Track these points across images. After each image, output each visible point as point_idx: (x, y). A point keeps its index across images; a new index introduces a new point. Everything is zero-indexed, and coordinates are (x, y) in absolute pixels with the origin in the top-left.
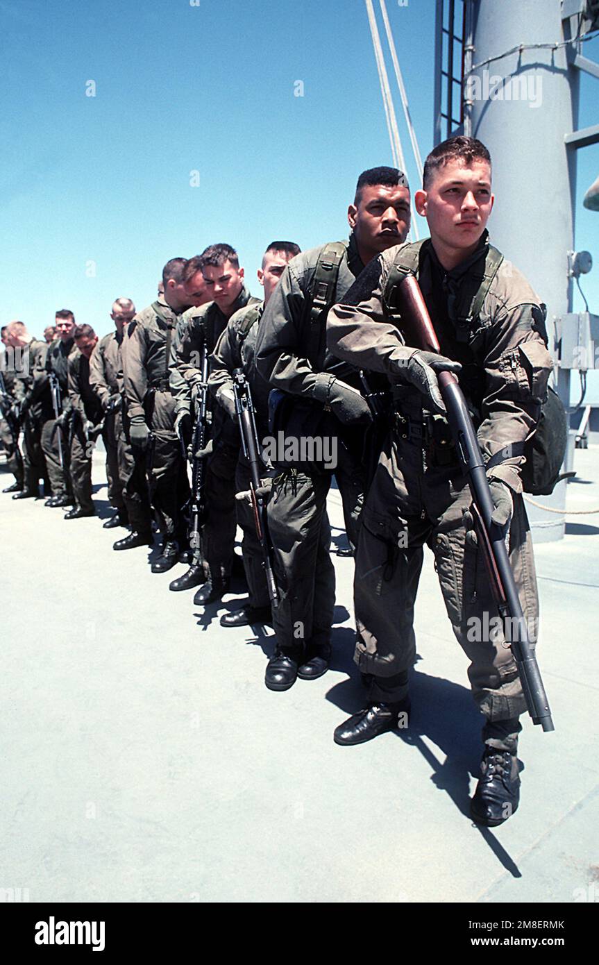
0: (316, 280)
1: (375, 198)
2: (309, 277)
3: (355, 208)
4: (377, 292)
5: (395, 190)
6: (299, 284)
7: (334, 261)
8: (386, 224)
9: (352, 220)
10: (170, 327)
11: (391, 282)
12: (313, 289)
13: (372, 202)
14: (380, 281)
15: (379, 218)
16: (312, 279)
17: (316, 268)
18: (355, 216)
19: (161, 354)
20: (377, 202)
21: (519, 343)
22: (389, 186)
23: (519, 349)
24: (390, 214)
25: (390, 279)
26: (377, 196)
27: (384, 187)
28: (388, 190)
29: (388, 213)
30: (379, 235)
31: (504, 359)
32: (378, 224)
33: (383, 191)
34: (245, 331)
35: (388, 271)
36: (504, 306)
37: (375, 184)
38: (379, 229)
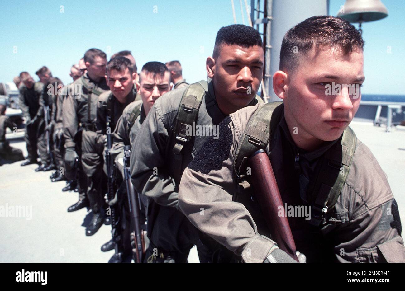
0: (178, 121)
1: (231, 58)
2: (172, 118)
3: (214, 60)
4: (228, 161)
5: (251, 51)
6: (164, 123)
7: (194, 105)
8: (241, 82)
9: (210, 70)
10: (90, 92)
11: (242, 153)
12: (175, 128)
13: (229, 61)
14: (231, 151)
15: (234, 76)
16: (175, 119)
17: (178, 110)
18: (214, 68)
19: (85, 109)
20: (233, 62)
21: (379, 243)
22: (245, 47)
23: (378, 249)
24: (245, 73)
25: (241, 150)
26: (234, 56)
27: (241, 47)
28: (244, 51)
29: (243, 72)
30: (234, 91)
31: (360, 256)
32: (234, 82)
33: (239, 52)
34: (132, 121)
35: (238, 141)
36: (364, 204)
37: (232, 44)
38: (235, 86)
